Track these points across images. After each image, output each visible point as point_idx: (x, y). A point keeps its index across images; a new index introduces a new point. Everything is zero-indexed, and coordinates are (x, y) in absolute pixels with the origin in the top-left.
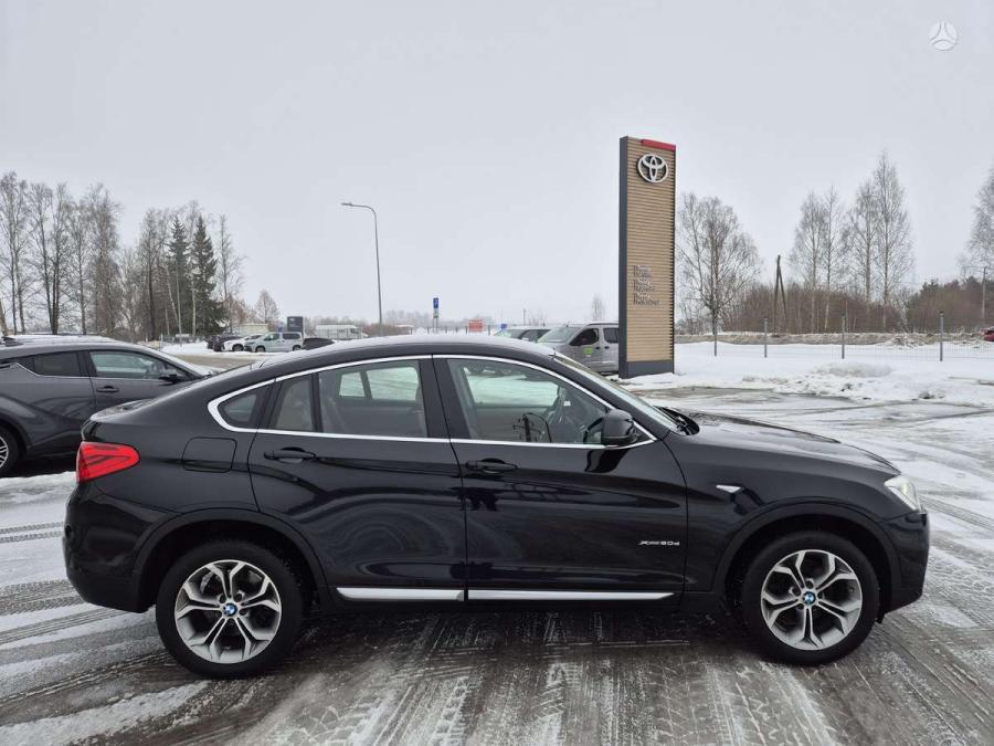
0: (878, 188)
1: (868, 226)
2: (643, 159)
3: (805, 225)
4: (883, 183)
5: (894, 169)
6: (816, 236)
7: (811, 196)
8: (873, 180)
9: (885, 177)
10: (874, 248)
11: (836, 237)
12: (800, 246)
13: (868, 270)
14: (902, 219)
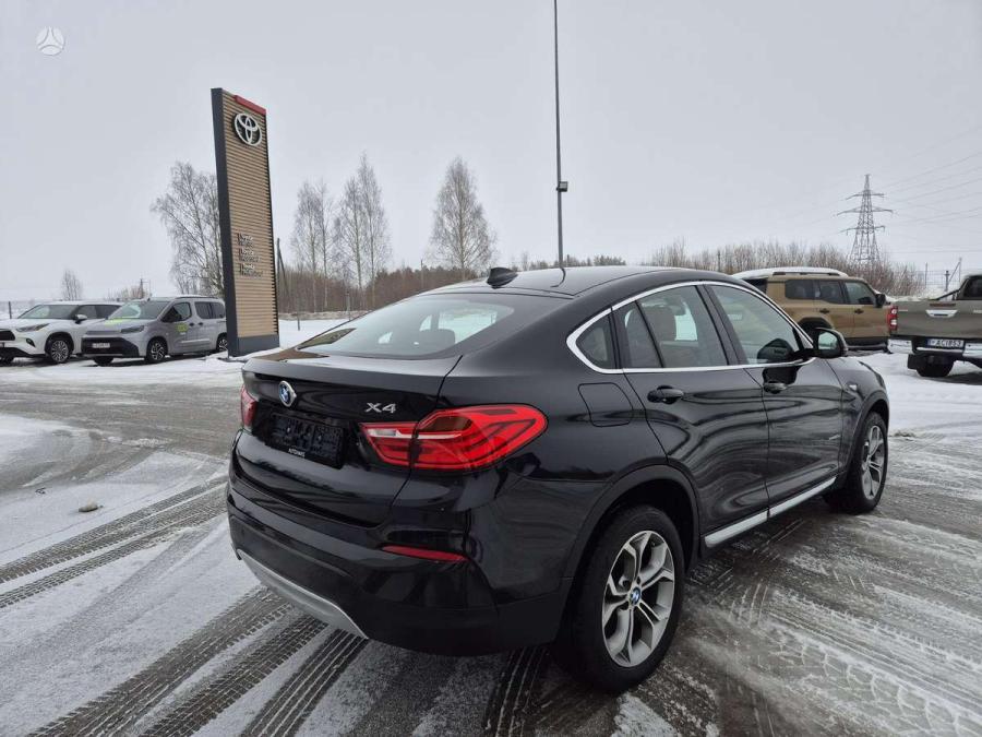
0: (361, 186)
1: (355, 217)
2: (238, 117)
3: (302, 211)
4: (365, 181)
5: (372, 171)
6: (313, 222)
7: (306, 185)
8: (357, 177)
9: (366, 175)
10: (361, 237)
11: (329, 225)
12: (299, 230)
13: (358, 255)
14: (381, 214)
